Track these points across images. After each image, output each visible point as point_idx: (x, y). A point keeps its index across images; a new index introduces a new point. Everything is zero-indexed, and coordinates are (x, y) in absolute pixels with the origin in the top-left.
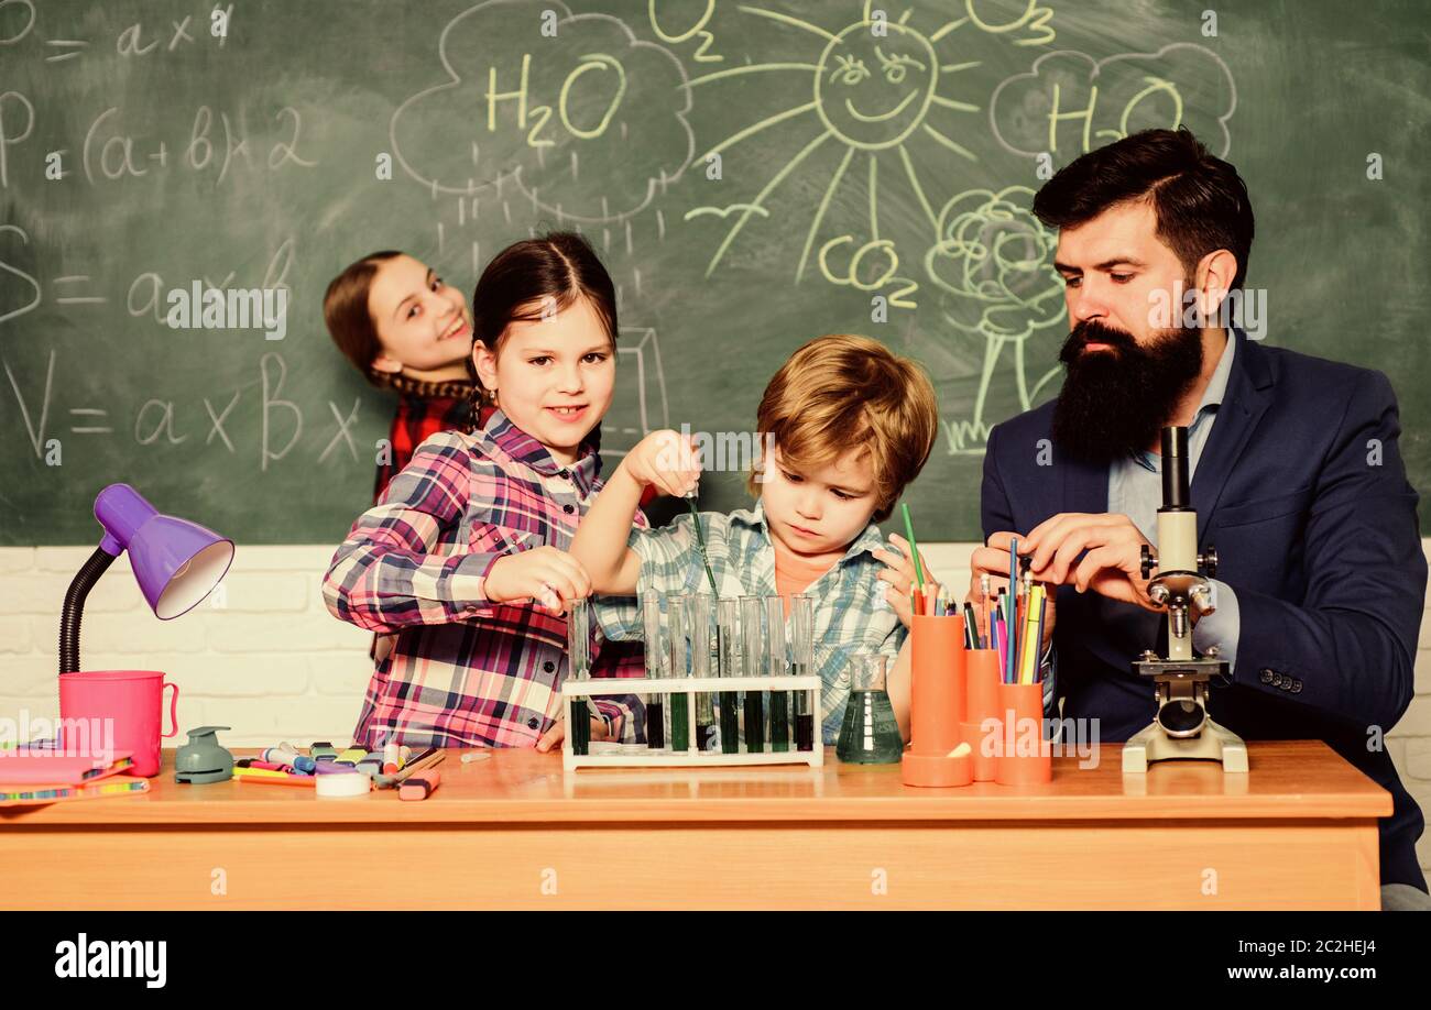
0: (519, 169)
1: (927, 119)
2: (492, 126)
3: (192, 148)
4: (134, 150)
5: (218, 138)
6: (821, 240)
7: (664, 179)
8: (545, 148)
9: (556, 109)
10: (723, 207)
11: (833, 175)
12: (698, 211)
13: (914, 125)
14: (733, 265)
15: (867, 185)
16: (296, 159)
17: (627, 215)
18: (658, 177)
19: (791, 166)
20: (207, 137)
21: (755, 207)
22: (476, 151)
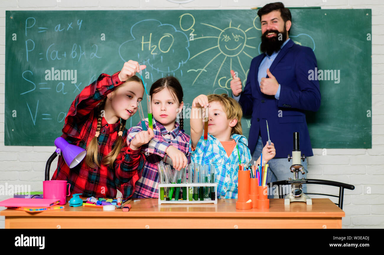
0: (149, 60)
1: (244, 50)
2: (143, 50)
3: (72, 53)
4: (58, 54)
5: (78, 51)
6: (219, 78)
7: (183, 63)
8: (155, 55)
9: (158, 46)
10: (196, 70)
11: (222, 62)
12: (190, 70)
13: (241, 51)
14: (198, 83)
15: (230, 65)
16: (97, 57)
17: (174, 71)
18: (181, 62)
19: (212, 60)
20: (75, 51)
21: (203, 70)
22: (139, 55)
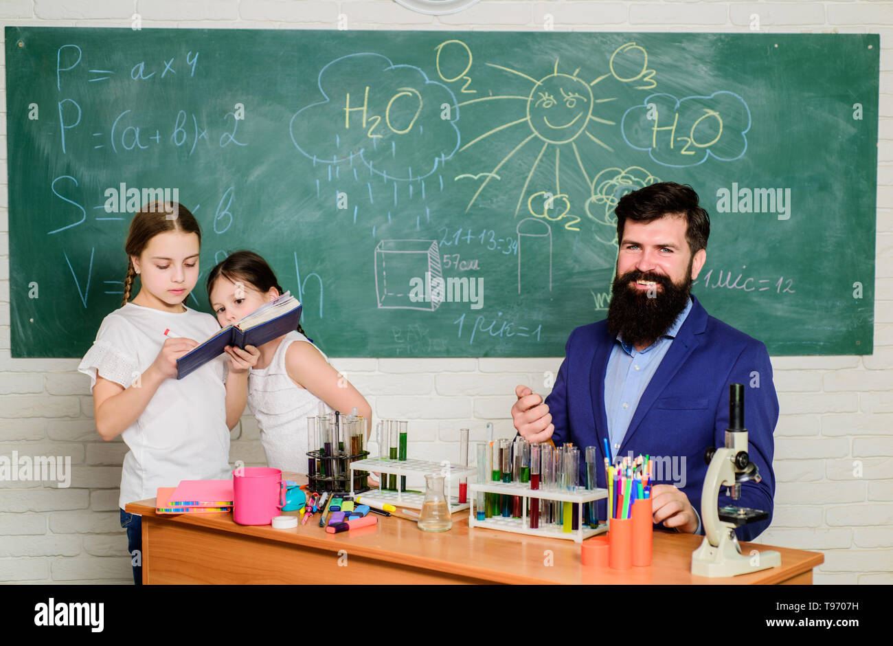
0: (362, 150)
1: (587, 128)
2: (347, 126)
3: (175, 134)
4: (140, 135)
5: (190, 129)
6: (529, 193)
7: (443, 158)
8: (377, 139)
9: (384, 117)
10: (476, 175)
11: (536, 158)
12: (462, 176)
13: (580, 131)
14: (480, 206)
15: (554, 163)
16: (236, 142)
17: (422, 178)
18: (440, 157)
19: (513, 152)
20: (183, 128)
21: (493, 175)
22: (338, 140)
